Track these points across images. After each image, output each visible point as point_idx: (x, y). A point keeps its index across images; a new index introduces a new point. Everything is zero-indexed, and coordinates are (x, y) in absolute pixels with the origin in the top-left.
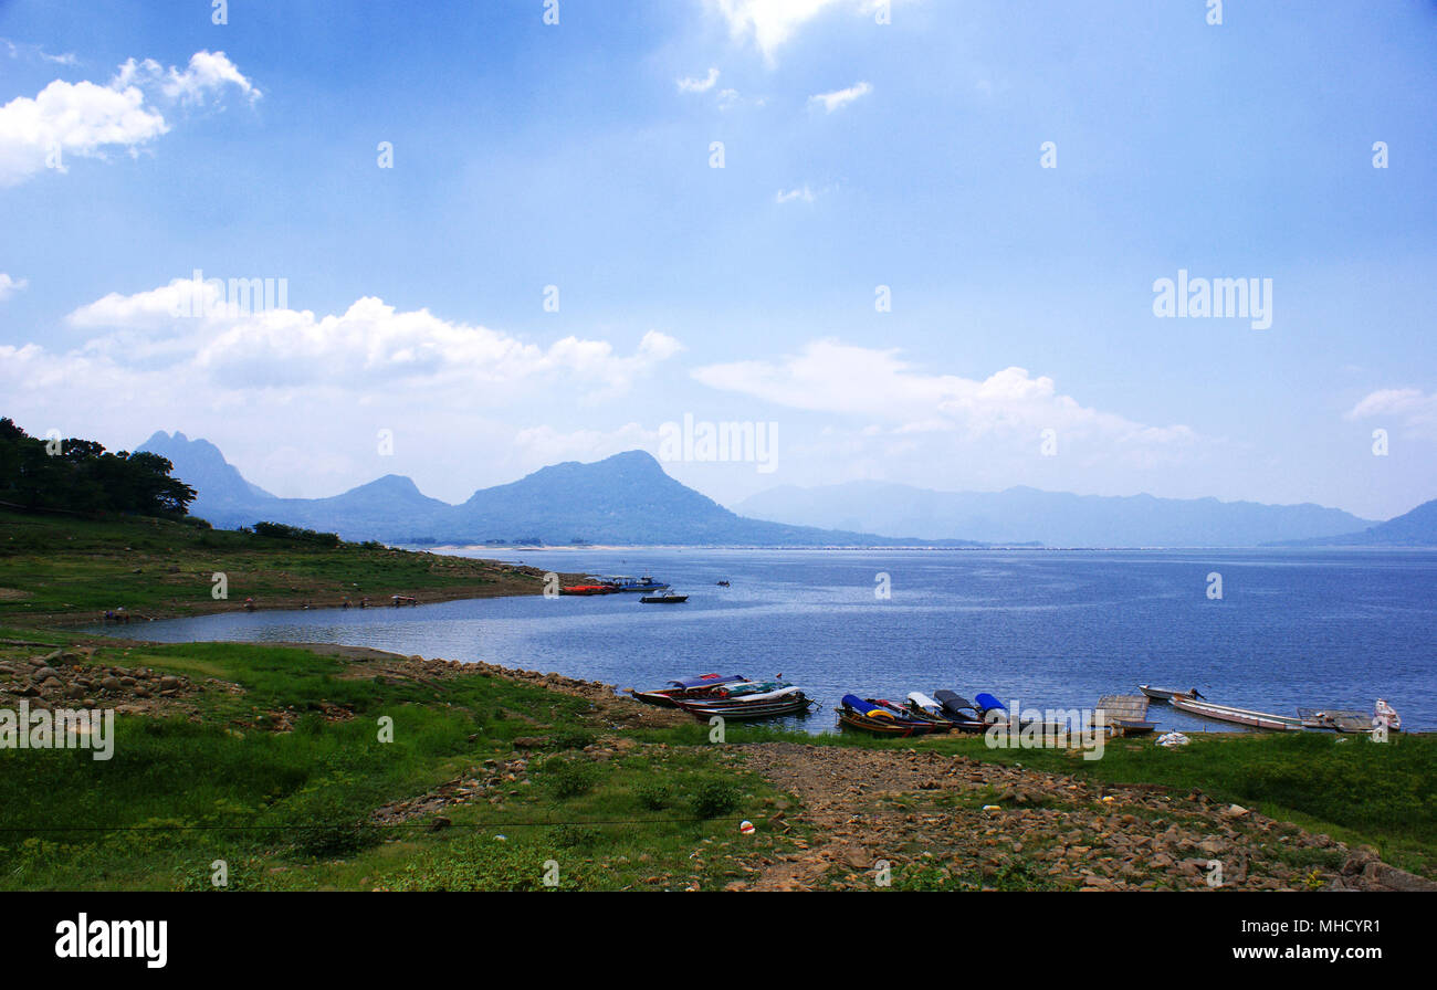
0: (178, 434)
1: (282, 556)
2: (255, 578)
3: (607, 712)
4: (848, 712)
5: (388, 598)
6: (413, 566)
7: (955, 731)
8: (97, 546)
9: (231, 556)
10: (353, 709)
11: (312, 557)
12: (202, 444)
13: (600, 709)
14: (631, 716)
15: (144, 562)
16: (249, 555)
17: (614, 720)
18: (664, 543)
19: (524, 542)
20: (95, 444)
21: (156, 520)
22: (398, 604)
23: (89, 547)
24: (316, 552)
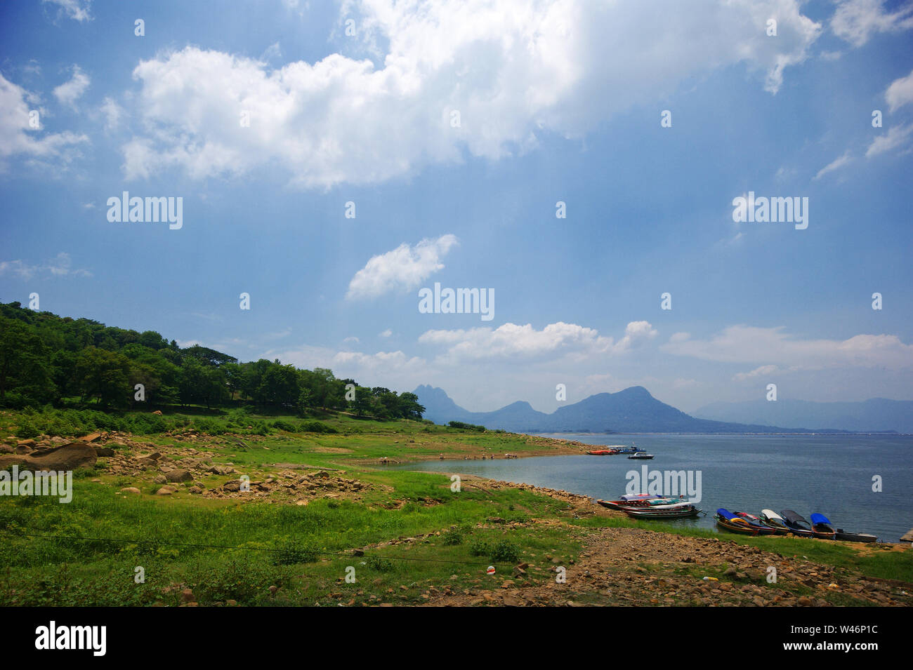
0: (428, 386)
1: (460, 436)
2: (446, 445)
3: (577, 510)
4: (722, 518)
5: (504, 455)
6: (519, 441)
7: (790, 535)
8: (382, 431)
9: (437, 436)
10: (440, 501)
11: (473, 437)
12: (438, 389)
13: (573, 508)
14: (589, 513)
15: (400, 438)
16: (445, 436)
17: (579, 514)
18: (653, 431)
19: (581, 431)
20: (386, 389)
21: (408, 420)
22: (508, 457)
23: (379, 432)
24: (475, 434)
